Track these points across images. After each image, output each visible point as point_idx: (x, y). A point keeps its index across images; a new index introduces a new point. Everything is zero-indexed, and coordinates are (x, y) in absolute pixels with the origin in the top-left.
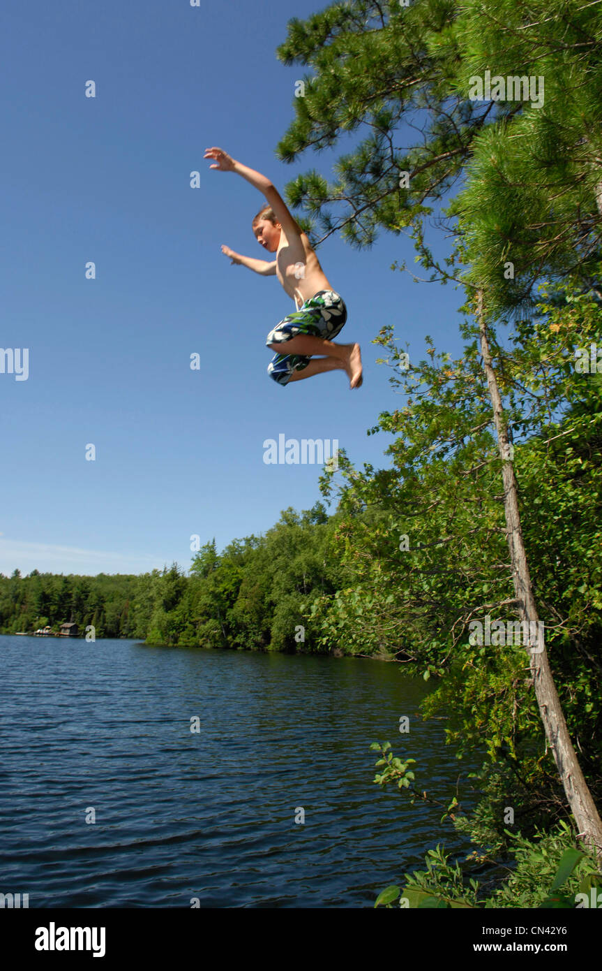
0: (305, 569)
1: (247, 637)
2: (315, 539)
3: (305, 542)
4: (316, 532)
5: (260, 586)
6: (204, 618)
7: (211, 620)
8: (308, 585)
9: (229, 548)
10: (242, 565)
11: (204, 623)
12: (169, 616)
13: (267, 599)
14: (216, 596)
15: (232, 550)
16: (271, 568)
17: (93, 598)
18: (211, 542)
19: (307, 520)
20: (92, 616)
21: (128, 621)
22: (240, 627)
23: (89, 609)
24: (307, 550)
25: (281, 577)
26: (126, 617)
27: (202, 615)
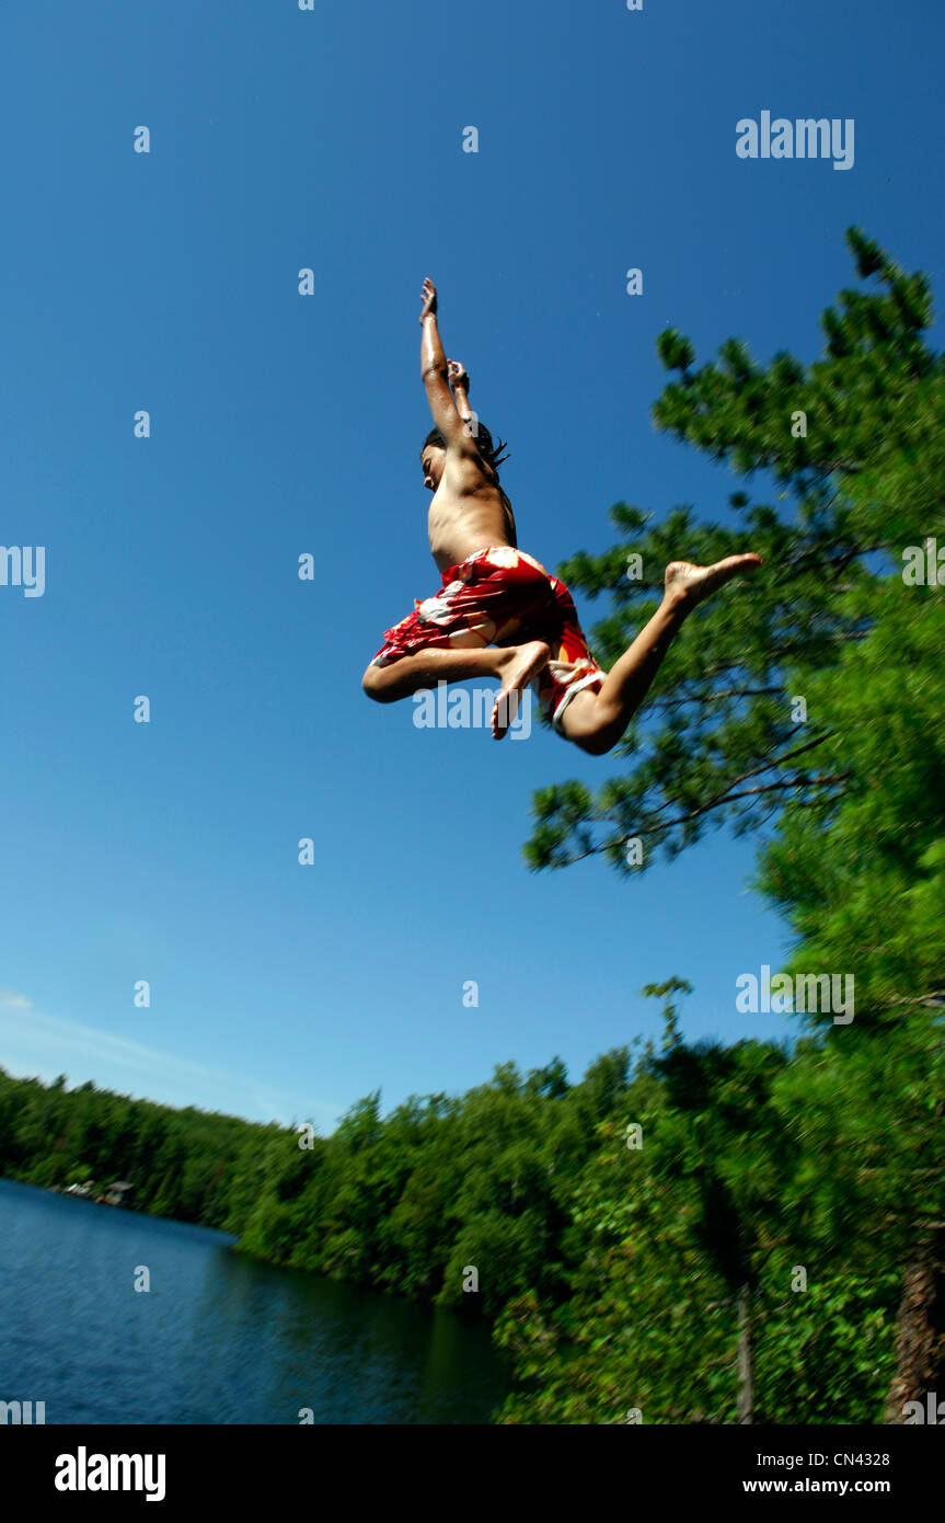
0: (518, 1171)
1: (404, 1272)
2: (542, 1122)
3: (525, 1127)
4: (546, 1112)
5: (442, 1185)
6: (339, 1224)
7: (350, 1231)
8: (519, 1199)
9: (400, 1109)
10: (417, 1142)
11: (339, 1232)
12: (282, 1210)
13: (448, 1214)
14: (365, 1191)
15: (405, 1114)
16: (463, 1160)
17: (169, 1149)
18: (374, 1095)
19: (533, 1086)
20: (163, 1177)
21: (218, 1196)
22: (395, 1253)
23: (160, 1165)
24: (526, 1140)
25: (478, 1178)
26: (214, 1190)
27: (338, 1217)
